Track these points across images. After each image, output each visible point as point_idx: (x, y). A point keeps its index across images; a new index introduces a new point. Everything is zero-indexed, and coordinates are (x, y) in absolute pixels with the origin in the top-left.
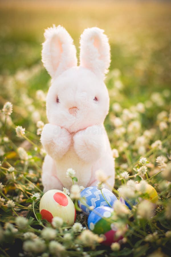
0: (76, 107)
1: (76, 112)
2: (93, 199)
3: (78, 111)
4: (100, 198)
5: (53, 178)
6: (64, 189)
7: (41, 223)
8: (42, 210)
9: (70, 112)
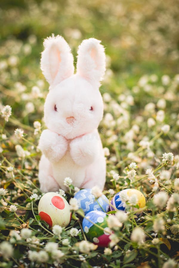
0: (73, 117)
1: (73, 122)
2: (87, 202)
3: (75, 122)
5: (50, 178)
6: (60, 190)
7: (40, 224)
8: (41, 212)
9: (67, 122)
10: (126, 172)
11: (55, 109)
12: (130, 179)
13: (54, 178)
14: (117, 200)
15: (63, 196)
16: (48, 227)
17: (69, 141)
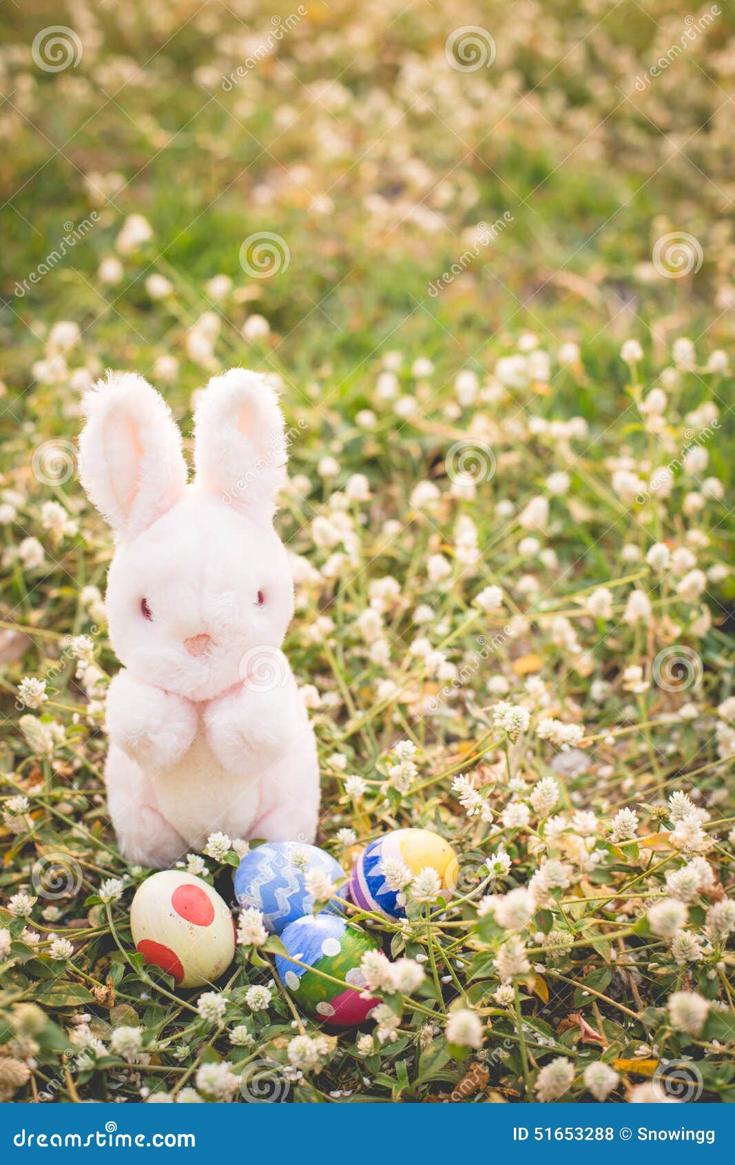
0: (205, 636)
1: (209, 651)
2: (280, 890)
3: (214, 649)
4: (300, 887)
5: (147, 815)
6: (190, 857)
7: (145, 977)
8: (143, 941)
9: (190, 651)
10: (385, 767)
11: (146, 611)
12: (398, 788)
13: (161, 816)
14: (371, 874)
15: (200, 875)
16: (172, 983)
17: (200, 707)
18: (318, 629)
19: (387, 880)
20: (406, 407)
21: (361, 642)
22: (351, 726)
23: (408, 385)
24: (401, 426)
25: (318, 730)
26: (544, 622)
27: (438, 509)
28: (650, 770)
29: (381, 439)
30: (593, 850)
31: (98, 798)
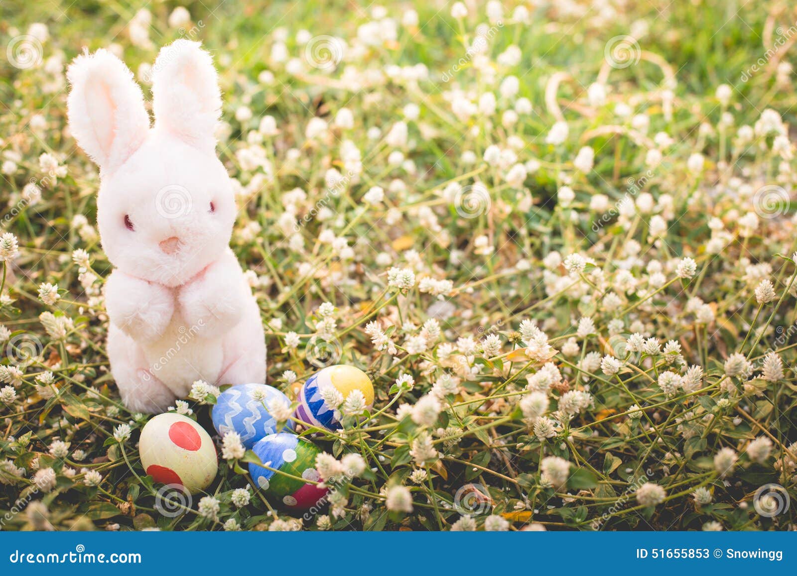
0: (175, 238)
1: (178, 249)
2: (246, 419)
4: (262, 414)
5: (142, 375)
6: (178, 403)
7: (155, 493)
8: (151, 467)
9: (164, 250)
10: (312, 323)
11: (128, 224)
13: (153, 375)
14: (311, 400)
15: (187, 414)
17: (175, 291)
18: (250, 231)
19: (325, 402)
20: (294, 67)
21: (281, 237)
22: (282, 298)
23: (294, 50)
24: (292, 82)
25: (259, 302)
26: (412, 211)
27: (327, 138)
28: (499, 310)
29: (278, 91)
30: (473, 365)
31: (103, 368)
